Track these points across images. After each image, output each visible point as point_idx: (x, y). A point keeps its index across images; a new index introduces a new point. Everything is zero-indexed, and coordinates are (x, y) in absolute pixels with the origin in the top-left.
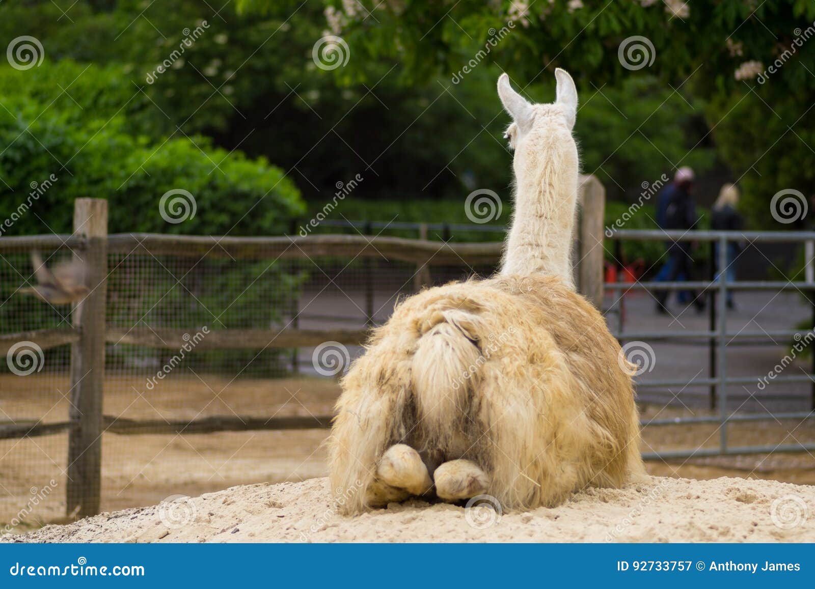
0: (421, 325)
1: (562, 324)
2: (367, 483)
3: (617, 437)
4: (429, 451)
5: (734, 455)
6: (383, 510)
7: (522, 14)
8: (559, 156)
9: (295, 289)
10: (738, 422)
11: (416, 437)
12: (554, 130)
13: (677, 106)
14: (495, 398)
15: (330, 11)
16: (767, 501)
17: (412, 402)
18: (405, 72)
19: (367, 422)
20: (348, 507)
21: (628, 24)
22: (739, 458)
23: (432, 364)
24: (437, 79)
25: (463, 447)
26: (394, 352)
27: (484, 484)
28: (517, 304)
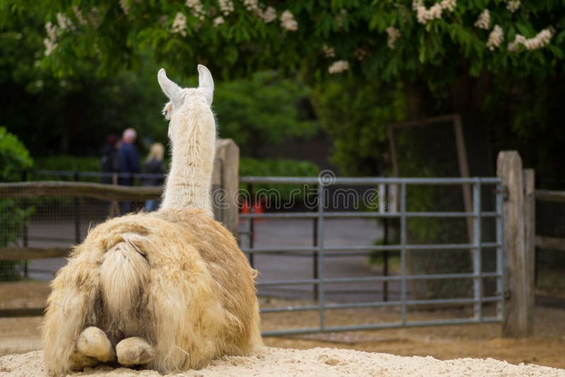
0: (107, 244)
1: (205, 243)
2: (69, 354)
3: (243, 320)
4: (112, 331)
5: (330, 332)
6: (80, 373)
7: (181, 28)
8: (203, 122)
9: (25, 219)
10: (333, 309)
11: (103, 321)
12: (199, 105)
13: (292, 91)
14: (158, 294)
15: (48, 25)
16: (346, 364)
17: (100, 297)
18: (101, 67)
19: (69, 312)
20: (56, 371)
21: (255, 34)
22: (333, 334)
23: (115, 270)
24: (124, 73)
25: (136, 328)
26: (88, 263)
27: (151, 354)
28: (174, 228)
